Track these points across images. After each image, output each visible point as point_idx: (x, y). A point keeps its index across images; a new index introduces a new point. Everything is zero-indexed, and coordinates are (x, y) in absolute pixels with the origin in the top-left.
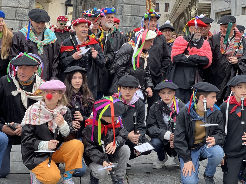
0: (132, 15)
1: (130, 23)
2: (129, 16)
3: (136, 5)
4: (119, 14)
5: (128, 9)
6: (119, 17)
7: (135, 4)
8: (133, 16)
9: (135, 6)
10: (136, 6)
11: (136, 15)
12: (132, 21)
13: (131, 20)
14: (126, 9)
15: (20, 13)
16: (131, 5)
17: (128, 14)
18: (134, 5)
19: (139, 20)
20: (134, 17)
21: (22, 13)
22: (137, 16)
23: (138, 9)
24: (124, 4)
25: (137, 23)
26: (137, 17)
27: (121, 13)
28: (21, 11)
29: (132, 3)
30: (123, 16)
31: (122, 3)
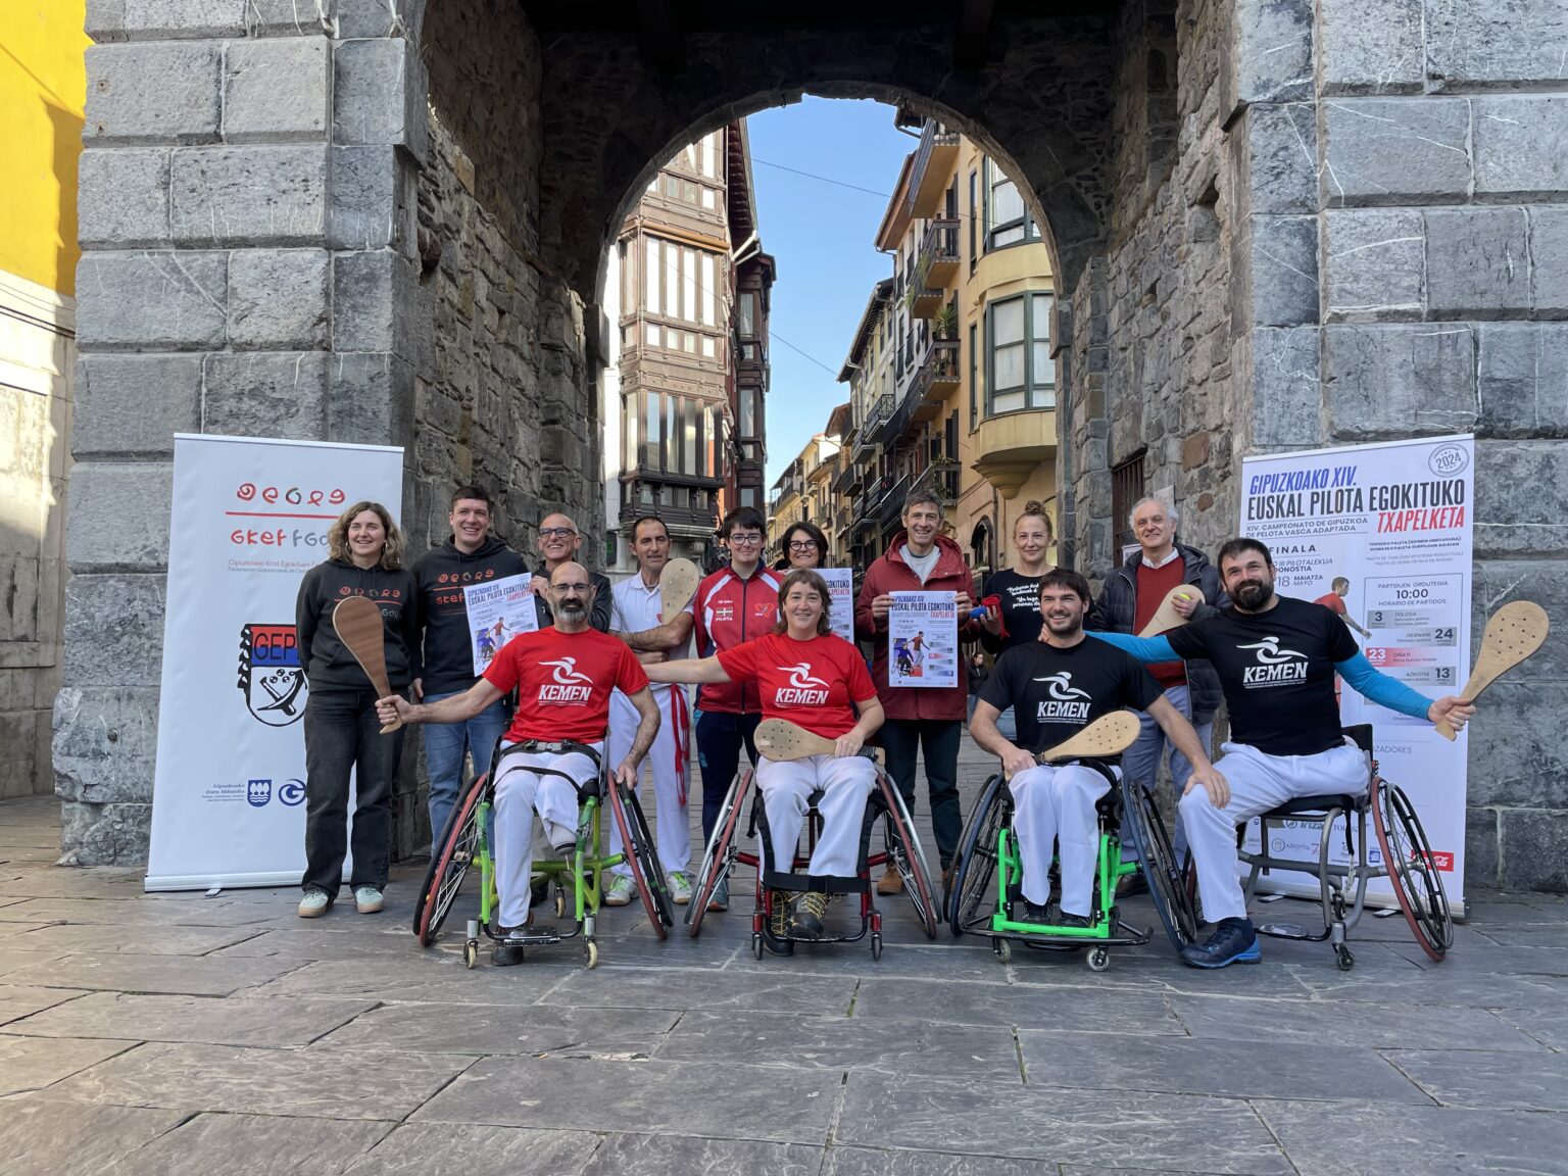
0: (1436, 316)
1: (1416, 395)
2: (1400, 327)
3: (1479, 197)
4: (1281, 319)
5: (1387, 249)
6: (1285, 343)
7: (1470, 190)
8: (1456, 315)
9: (1468, 209)
10: (1485, 209)
11: (1489, 303)
12: (1447, 377)
13: (1438, 368)
14: (1360, 249)
15: (240, 395)
16: (1412, 213)
17: (1384, 308)
18: (1459, 198)
19: (1531, 356)
20: (1464, 328)
21: (254, 393)
22: (1503, 314)
23: (1517, 244)
24: (1335, 203)
25: (1513, 390)
26: (1513, 327)
27: (1299, 305)
28: (247, 378)
29: (1435, 183)
30: (1332, 329)
31: (1304, 205)
